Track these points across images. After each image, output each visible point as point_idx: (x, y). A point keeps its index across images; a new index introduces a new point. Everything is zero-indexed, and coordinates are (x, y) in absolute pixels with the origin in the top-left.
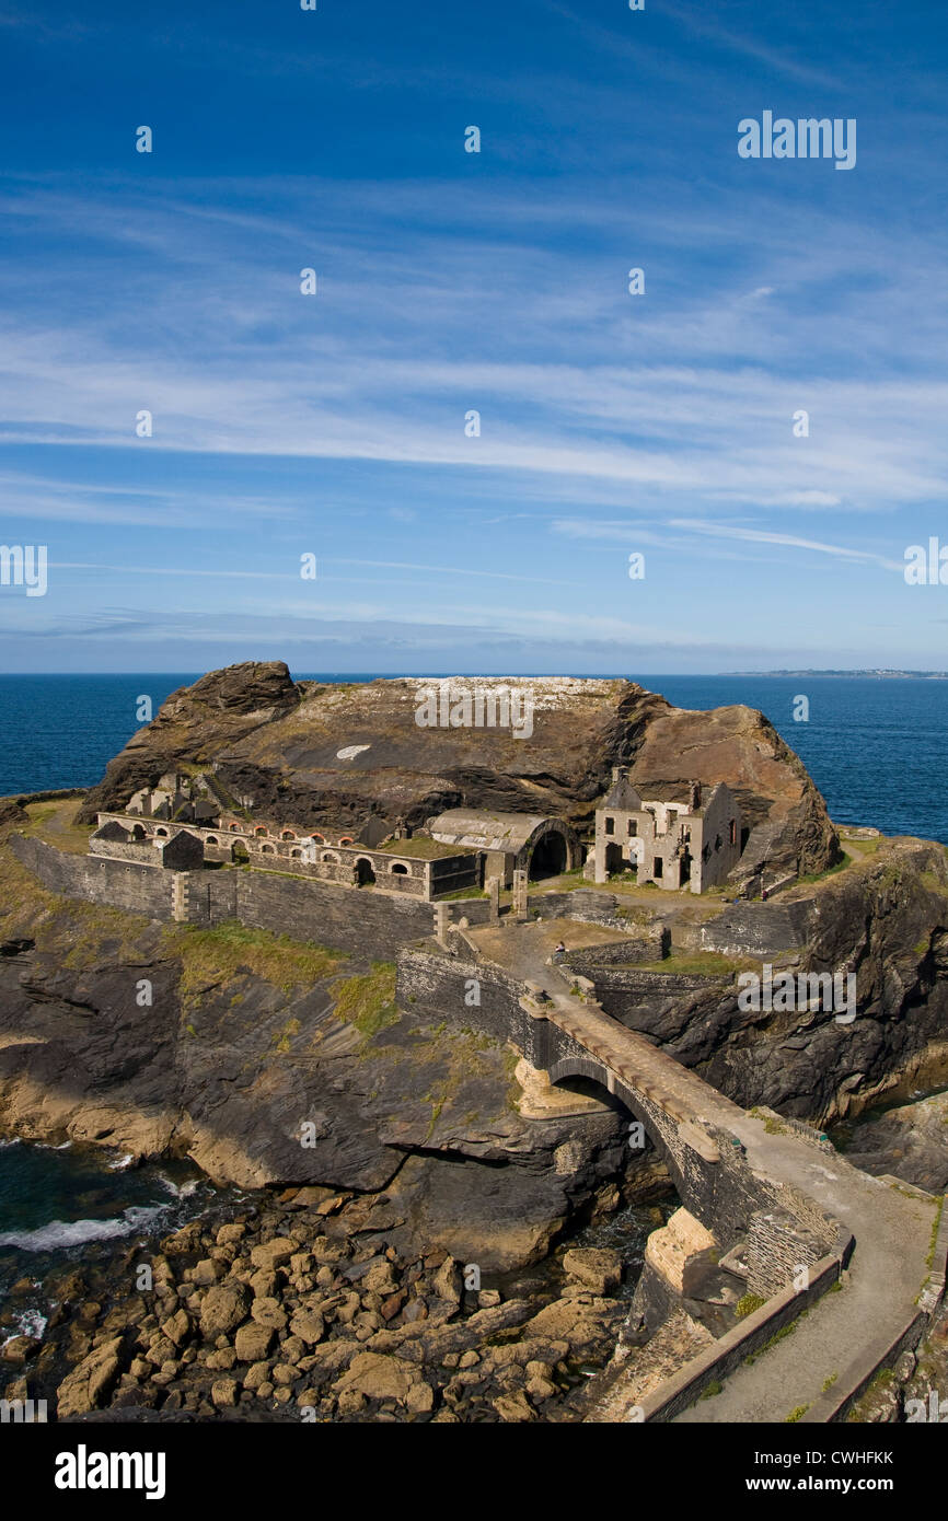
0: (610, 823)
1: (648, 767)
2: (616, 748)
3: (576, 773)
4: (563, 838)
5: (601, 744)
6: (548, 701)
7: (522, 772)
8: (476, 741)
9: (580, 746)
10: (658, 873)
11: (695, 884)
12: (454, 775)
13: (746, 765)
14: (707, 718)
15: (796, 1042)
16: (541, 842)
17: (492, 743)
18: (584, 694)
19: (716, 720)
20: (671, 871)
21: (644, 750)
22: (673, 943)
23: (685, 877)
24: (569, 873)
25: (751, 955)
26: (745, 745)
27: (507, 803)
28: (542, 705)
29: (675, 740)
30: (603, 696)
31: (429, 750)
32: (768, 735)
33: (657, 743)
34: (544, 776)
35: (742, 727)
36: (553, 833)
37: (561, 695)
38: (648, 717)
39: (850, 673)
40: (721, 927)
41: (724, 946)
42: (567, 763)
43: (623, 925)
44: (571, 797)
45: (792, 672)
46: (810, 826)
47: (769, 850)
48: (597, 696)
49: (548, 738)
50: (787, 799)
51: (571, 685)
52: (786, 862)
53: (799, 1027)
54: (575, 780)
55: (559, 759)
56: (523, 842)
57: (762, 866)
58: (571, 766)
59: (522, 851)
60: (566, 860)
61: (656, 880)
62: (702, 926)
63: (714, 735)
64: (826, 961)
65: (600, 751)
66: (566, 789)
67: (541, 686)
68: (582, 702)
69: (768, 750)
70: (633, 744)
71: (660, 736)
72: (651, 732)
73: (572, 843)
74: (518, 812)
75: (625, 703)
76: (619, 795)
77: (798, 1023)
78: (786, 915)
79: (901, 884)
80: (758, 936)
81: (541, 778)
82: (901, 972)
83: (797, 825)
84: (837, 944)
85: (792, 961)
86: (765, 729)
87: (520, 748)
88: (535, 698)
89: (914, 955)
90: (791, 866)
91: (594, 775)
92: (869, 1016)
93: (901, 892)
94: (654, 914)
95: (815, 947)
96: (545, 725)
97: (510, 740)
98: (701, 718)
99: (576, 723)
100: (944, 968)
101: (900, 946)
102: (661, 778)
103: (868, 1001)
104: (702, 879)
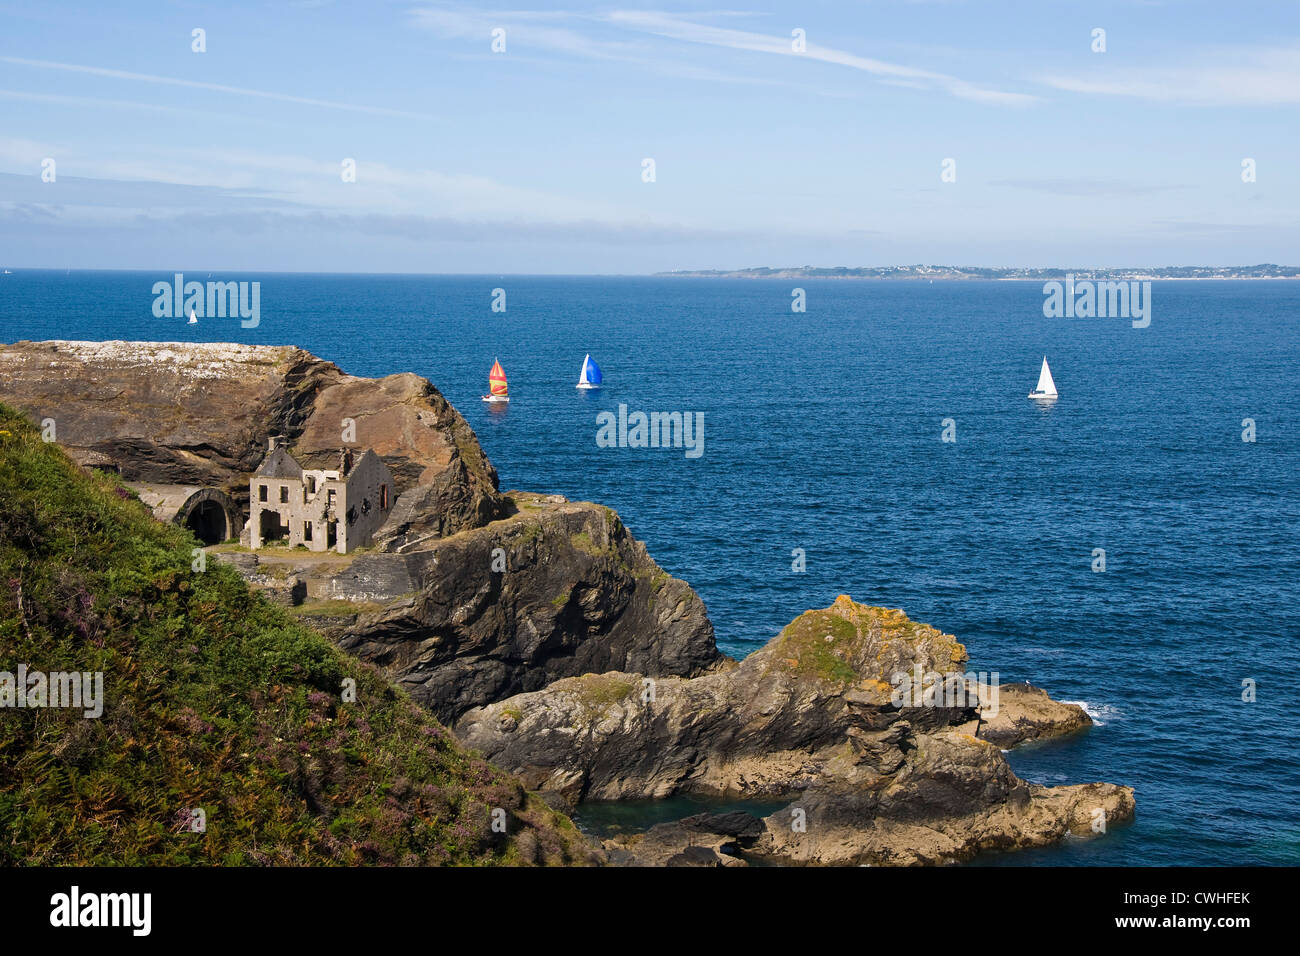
0: (263, 490)
1: (315, 437)
2: (282, 417)
3: (238, 443)
4: (221, 508)
5: (267, 414)
6: (214, 369)
7: (182, 444)
8: (135, 412)
9: (244, 416)
10: (308, 537)
11: (341, 544)
12: (110, 447)
13: (406, 434)
14: (376, 387)
15: (417, 676)
16: (195, 512)
17: (151, 414)
18: (251, 362)
19: (383, 388)
20: (320, 535)
21: (313, 418)
22: (308, 594)
23: (332, 539)
24: (229, 542)
25: (375, 601)
26: (408, 413)
27: (167, 475)
28: (207, 372)
29: (343, 409)
30: (270, 364)
31: (83, 421)
32: (433, 403)
33: (324, 411)
34: (204, 446)
35: (406, 395)
36: (208, 502)
37: (228, 363)
38: (318, 385)
40: (349, 577)
41: (352, 594)
42: (226, 433)
43: (264, 581)
44: (233, 468)
45: (777, 271)
46: (455, 489)
47: (413, 512)
48: (264, 364)
49: (214, 408)
50: (437, 465)
51: (239, 352)
52: (428, 522)
53: (419, 664)
54: (236, 450)
55: (221, 429)
56: (176, 511)
57: (407, 526)
58: (233, 436)
59: (175, 519)
60: (225, 530)
61: (307, 544)
62: (333, 578)
63: (380, 404)
64: (442, 604)
65: (265, 420)
66: (228, 460)
67: (207, 353)
68: (249, 371)
69: (430, 417)
70: (301, 413)
71: (329, 404)
72: (320, 401)
73: (231, 512)
74: (179, 483)
75: (293, 371)
76: (275, 463)
77: (420, 660)
78: (403, 564)
79: (542, 542)
80: (381, 583)
81: (201, 449)
82: (536, 622)
83: (442, 489)
84: (454, 592)
85: (407, 603)
86: (431, 396)
87: (183, 417)
88: (201, 366)
89: (552, 607)
90: (434, 526)
91: (258, 445)
92: (494, 657)
93: (543, 549)
94: (292, 569)
95: (431, 592)
96: (210, 394)
97: (173, 410)
98: (371, 386)
99: (242, 392)
100: (595, 623)
101: (536, 598)
102: (328, 447)
103: (491, 643)
104: (347, 540)
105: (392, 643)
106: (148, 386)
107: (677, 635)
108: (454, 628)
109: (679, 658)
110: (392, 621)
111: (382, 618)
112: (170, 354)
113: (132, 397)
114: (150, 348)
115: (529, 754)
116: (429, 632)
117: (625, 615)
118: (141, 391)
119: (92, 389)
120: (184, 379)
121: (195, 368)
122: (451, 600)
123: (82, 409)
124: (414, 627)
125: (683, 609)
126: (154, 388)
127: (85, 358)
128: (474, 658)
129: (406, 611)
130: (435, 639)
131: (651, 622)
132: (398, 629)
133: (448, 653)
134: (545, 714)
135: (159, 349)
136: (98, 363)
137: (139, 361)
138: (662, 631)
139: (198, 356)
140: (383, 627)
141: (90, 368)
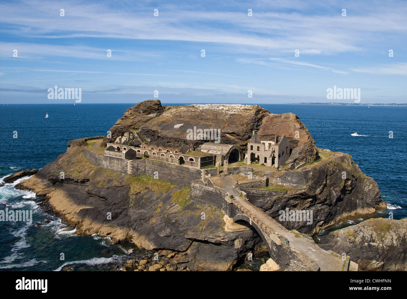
0: (252, 147)
1: (263, 131)
2: (254, 125)
3: (242, 132)
4: (238, 151)
5: (249, 124)
6: (234, 111)
7: (227, 132)
8: (214, 123)
9: (243, 124)
10: (265, 162)
11: (276, 165)
13: (292, 130)
14: (281, 117)
16: (232, 152)
18: (245, 109)
19: (283, 117)
20: (269, 161)
21: (262, 126)
22: (269, 182)
23: (273, 163)
24: (240, 161)
25: (292, 186)
26: (291, 124)
27: (222, 141)
28: (233, 112)
29: (271, 123)
30: (250, 110)
31: (200, 125)
32: (298, 122)
33: (265, 124)
34: (233, 133)
35: (290, 119)
36: (235, 150)
37: (238, 110)
38: (263, 116)
39: (323, 104)
40: (283, 178)
41: (284, 183)
42: (240, 129)
43: (255, 177)
44: (241, 139)
46: (310, 148)
47: (298, 155)
48: (248, 110)
49: (235, 122)
50: (303, 140)
51: (241, 107)
52: (303, 159)
53: (305, 207)
54: (242, 134)
55: (237, 128)
56: (227, 152)
57: (296, 160)
58: (241, 130)
59: (226, 155)
60: (239, 158)
61: (265, 164)
62: (278, 177)
63: (283, 121)
64: (314, 188)
65: (249, 126)
66: (239, 137)
67: (232, 107)
68: (244, 112)
69: (298, 126)
70: (259, 124)
71: (267, 122)
72: (264, 121)
73: (241, 153)
74: (226, 143)
75: (257, 112)
76: (254, 139)
77: (305, 206)
78: (302, 174)
79: (336, 166)
80: (294, 180)
81: (232, 134)
82: (336, 192)
83: (306, 148)
84: (317, 183)
85: (304, 188)
86: (297, 120)
87: (226, 125)
88: (231, 110)
89: (340, 187)
90: (304, 160)
91: (247, 133)
92: (326, 204)
93: (336, 168)
94: (264, 173)
95: (311, 184)
96: (234, 118)
97: (223, 123)
98: (279, 116)
99: (243, 118)
100: (348, 191)
101: (335, 184)
102: (267, 134)
103: (326, 200)
104: (278, 163)
105: (298, 200)
106: (217, 116)
107: (371, 194)
108: (316, 196)
109: (372, 202)
110: (299, 194)
111: (296, 192)
112: (223, 107)
113: (213, 119)
114: (217, 106)
115: (363, 254)
116: (309, 197)
117: (355, 188)
118: (215, 117)
119: (203, 117)
120: (226, 114)
121: (229, 111)
122: (316, 186)
123: (200, 122)
124: (305, 195)
125: (372, 186)
126: (218, 116)
127: (201, 109)
128: (320, 205)
129: (303, 191)
130: (311, 199)
131: (363, 190)
132: (300, 196)
133: (314, 203)
134: (363, 236)
135: (220, 106)
136: (204, 110)
137: (214, 109)
138: (366, 193)
139: (230, 108)
140: (296, 196)
141: (202, 111)
